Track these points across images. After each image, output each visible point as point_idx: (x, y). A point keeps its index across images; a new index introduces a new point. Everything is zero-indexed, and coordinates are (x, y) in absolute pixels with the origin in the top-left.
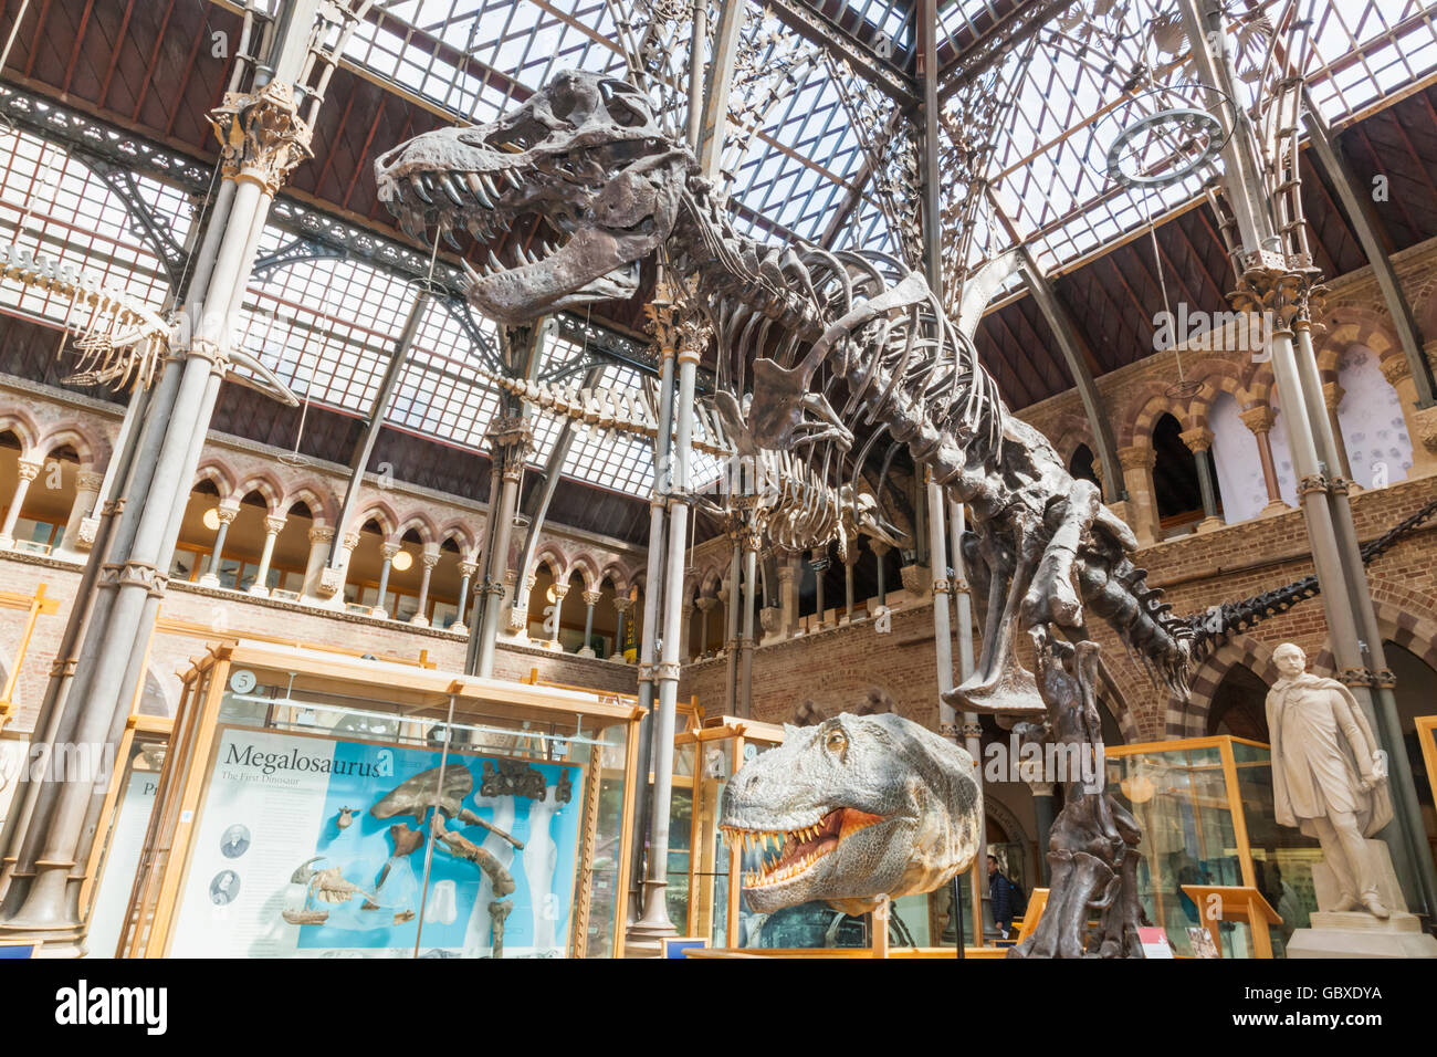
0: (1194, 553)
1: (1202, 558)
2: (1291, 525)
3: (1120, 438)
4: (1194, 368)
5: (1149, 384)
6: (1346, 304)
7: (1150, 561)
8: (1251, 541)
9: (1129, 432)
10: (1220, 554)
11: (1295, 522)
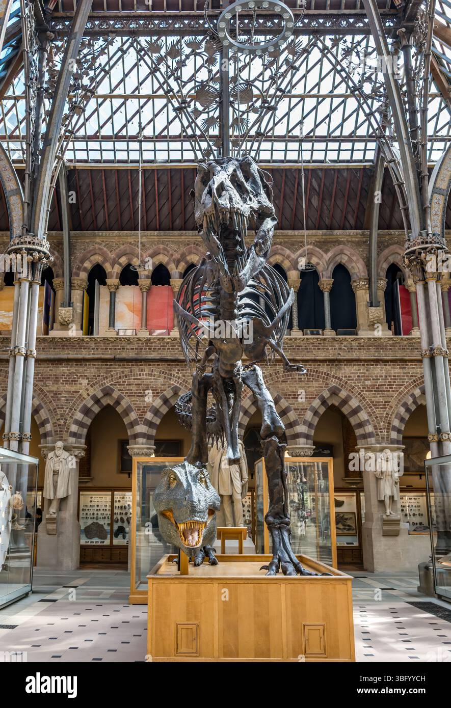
0: (102, 345)
1: (106, 349)
2: (152, 343)
3: (74, 270)
4: (122, 247)
5: (97, 246)
6: (197, 245)
7: (78, 344)
8: (132, 346)
9: (79, 268)
10: (116, 349)
11: (154, 342)
